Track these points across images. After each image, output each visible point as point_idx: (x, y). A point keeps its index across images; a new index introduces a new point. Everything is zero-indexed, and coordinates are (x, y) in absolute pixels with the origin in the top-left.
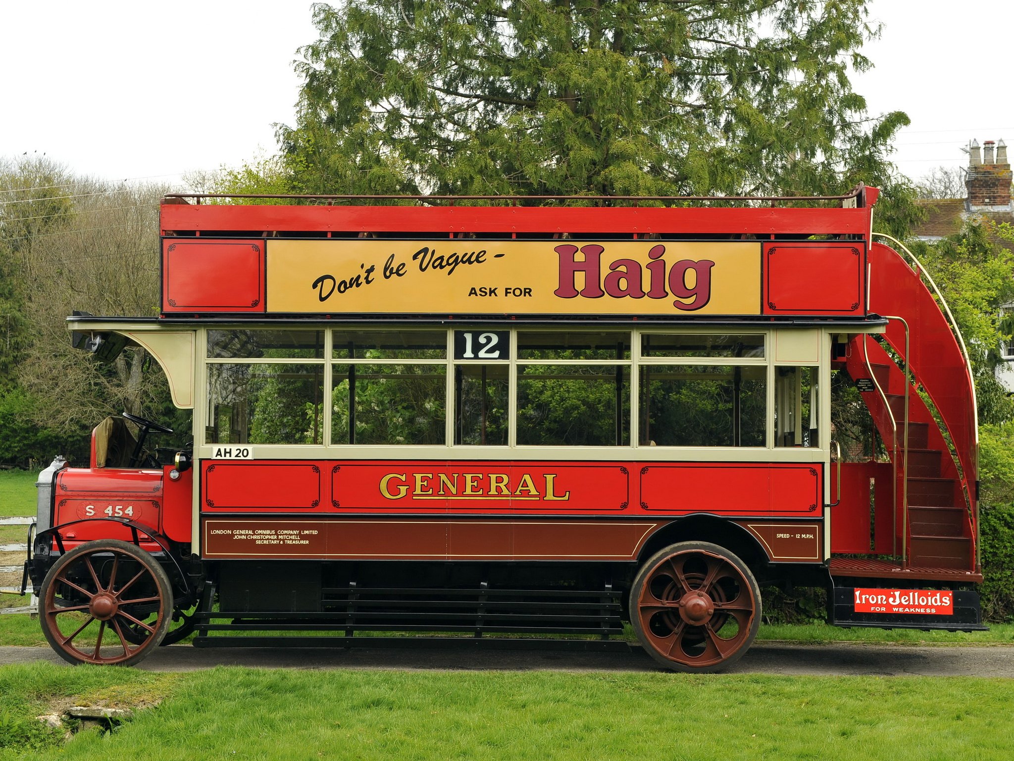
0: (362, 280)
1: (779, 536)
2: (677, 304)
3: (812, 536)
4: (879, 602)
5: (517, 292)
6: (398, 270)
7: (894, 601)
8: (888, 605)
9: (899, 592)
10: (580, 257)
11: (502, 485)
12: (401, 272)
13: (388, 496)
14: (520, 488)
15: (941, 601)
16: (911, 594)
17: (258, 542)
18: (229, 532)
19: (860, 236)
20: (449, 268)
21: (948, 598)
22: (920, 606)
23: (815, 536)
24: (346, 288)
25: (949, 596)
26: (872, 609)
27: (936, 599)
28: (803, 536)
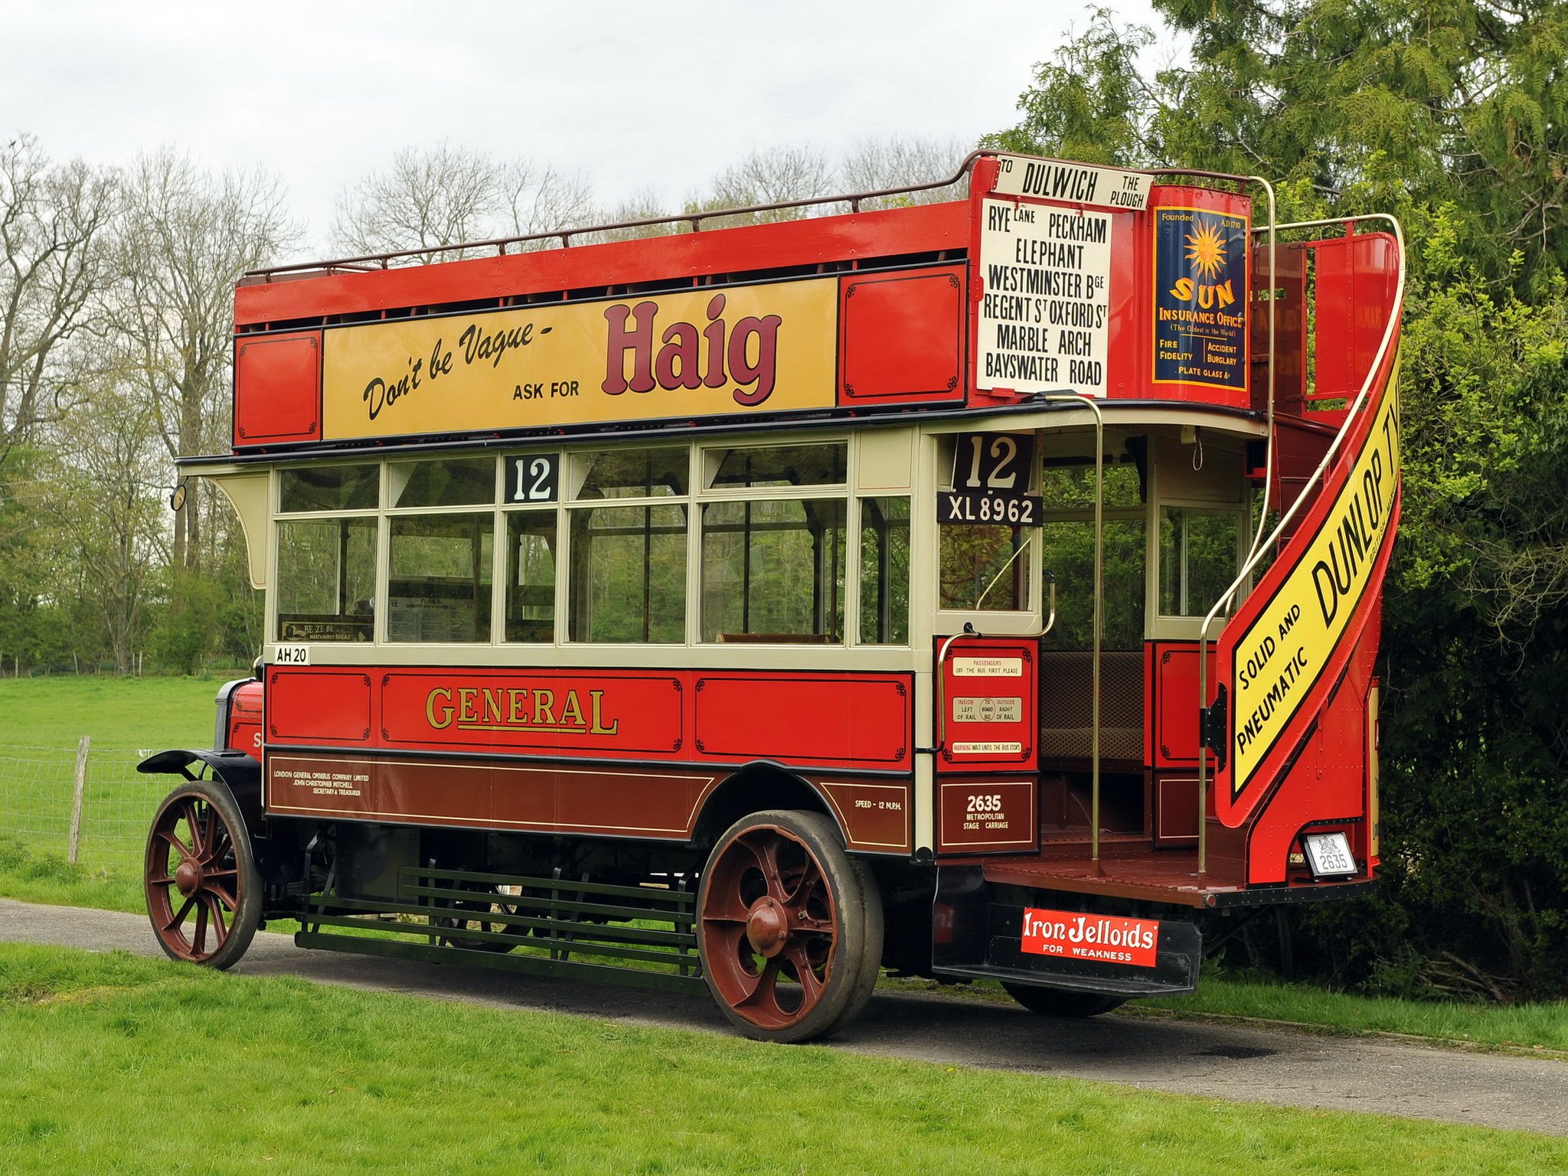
0: (410, 384)
1: (860, 803)
2: (739, 396)
3: (898, 806)
4: (1055, 937)
5: (564, 389)
6: (444, 364)
7: (1075, 936)
8: (1067, 944)
9: (1084, 919)
10: (631, 324)
11: (546, 708)
12: (447, 367)
13: (435, 724)
14: (566, 714)
15: (1141, 941)
16: (1101, 923)
17: (316, 791)
18: (290, 774)
19: (961, 253)
20: (494, 356)
21: (1151, 935)
22: (1110, 948)
23: (903, 806)
24: (395, 397)
25: (1153, 931)
26: (1045, 947)
27: (1134, 936)
28: (888, 805)
